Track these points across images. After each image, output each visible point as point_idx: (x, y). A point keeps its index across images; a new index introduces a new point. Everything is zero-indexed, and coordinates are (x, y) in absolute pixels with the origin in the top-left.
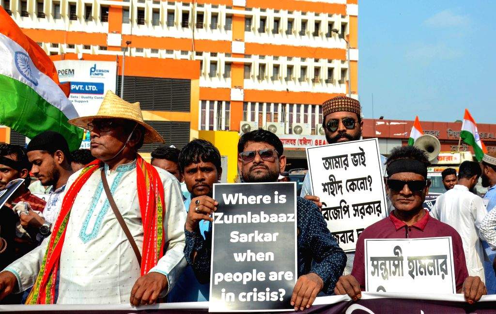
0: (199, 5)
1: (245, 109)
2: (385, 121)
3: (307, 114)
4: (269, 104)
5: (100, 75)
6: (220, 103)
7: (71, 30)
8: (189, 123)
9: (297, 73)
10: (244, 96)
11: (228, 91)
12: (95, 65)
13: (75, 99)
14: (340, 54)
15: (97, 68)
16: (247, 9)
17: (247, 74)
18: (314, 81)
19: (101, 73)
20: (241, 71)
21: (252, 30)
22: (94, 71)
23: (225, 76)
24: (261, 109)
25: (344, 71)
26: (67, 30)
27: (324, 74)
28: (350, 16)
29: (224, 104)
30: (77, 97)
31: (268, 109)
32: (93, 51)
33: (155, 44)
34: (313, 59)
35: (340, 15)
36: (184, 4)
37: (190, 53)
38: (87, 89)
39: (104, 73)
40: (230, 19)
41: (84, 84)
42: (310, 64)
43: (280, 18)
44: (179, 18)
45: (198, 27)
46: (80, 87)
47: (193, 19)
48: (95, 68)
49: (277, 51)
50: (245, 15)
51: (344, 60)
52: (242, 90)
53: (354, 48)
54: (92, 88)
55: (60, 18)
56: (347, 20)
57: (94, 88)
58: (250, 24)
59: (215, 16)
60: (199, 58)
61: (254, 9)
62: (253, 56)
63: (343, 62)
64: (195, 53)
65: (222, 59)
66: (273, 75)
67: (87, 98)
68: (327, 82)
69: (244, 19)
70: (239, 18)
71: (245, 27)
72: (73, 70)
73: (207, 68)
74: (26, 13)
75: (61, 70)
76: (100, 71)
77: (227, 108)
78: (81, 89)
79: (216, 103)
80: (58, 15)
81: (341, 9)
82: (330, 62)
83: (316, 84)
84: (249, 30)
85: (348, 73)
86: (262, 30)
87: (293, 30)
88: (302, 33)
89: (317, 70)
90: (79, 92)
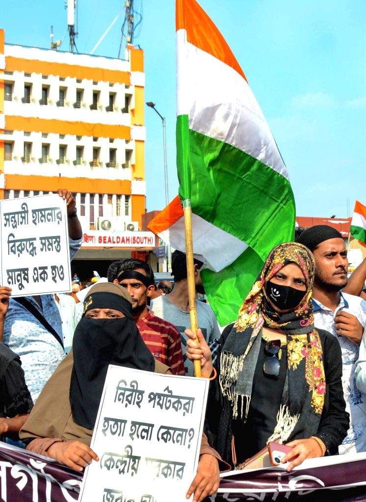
1: (6, 198)
3: (84, 205)
9: (71, 154)
10: (6, 182)
14: (124, 132)
16: (7, 72)
17: (8, 154)
18: (92, 164)
21: (13, 99)
25: (128, 153)
27: (104, 157)
28: (136, 86)
34: (91, 138)
35: (124, 84)
42: (88, 143)
43: (49, 86)
50: (5, 81)
51: (128, 139)
52: (3, 176)
53: (140, 125)
56: (131, 91)
58: (11, 92)
61: (16, 73)
62: (16, 132)
63: (127, 141)
66: (42, 157)
68: (108, 165)
69: (3, 85)
71: (5, 95)
81: (124, 78)
82: (111, 141)
83: (94, 168)
84: (10, 99)
85: (133, 156)
86: (27, 99)
87: (65, 101)
88: (77, 106)
89: (96, 151)
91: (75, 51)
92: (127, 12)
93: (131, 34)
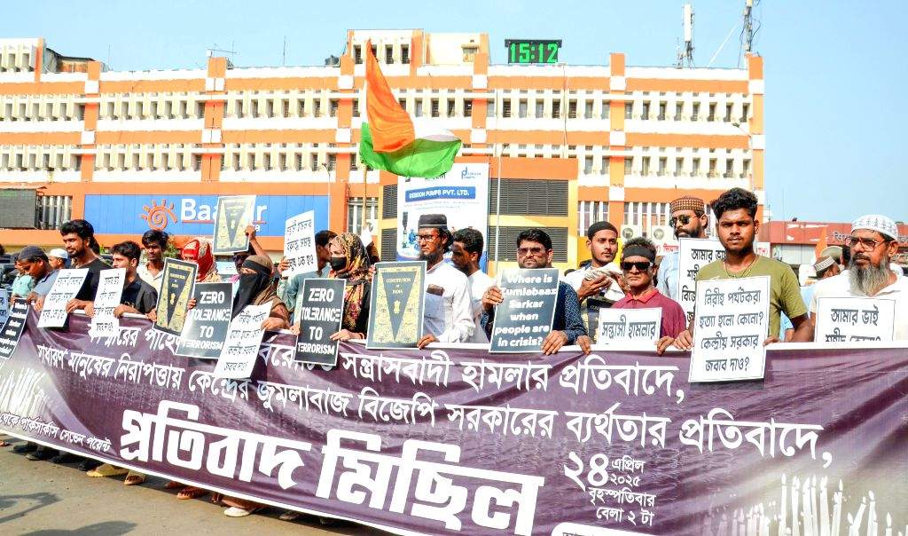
0: (572, 92)
1: (626, 210)
2: (800, 224)
4: (654, 204)
5: (472, 179)
6: (597, 203)
8: (567, 228)
9: (688, 166)
10: (625, 195)
11: (606, 189)
12: (467, 168)
14: (743, 142)
15: (468, 171)
16: (627, 93)
17: (628, 169)
18: (709, 175)
19: (473, 176)
20: (621, 165)
21: (633, 117)
22: (466, 174)
23: (603, 172)
24: (645, 210)
25: (746, 163)
27: (721, 167)
28: (754, 94)
29: (601, 204)
30: (449, 203)
31: (654, 210)
33: (523, 138)
34: (708, 150)
35: (742, 94)
36: (555, 92)
37: (562, 147)
38: (458, 194)
39: (475, 176)
40: (606, 106)
41: (456, 189)
42: (704, 155)
43: (666, 102)
44: (548, 108)
45: (570, 117)
46: (451, 192)
47: (564, 108)
48: (466, 171)
49: (663, 141)
50: (625, 100)
51: (746, 149)
52: (623, 189)
53: (760, 134)
54: (463, 192)
56: (749, 99)
57: (466, 193)
58: (631, 110)
59: (590, 104)
60: (572, 152)
61: (635, 93)
62: (635, 148)
63: (745, 151)
64: (567, 146)
65: (598, 153)
66: (660, 170)
67: (458, 203)
68: (725, 176)
69: (624, 105)
70: (618, 104)
71: (626, 114)
73: (582, 164)
76: (472, 174)
77: (605, 210)
78: (452, 194)
79: (592, 204)
81: (742, 87)
82: (729, 151)
83: (711, 179)
84: (630, 118)
85: (751, 165)
86: (645, 117)
87: (683, 114)
88: (694, 119)
89: (713, 162)
90: (450, 197)
91: (692, 65)
92: (745, 21)
93: (750, 41)
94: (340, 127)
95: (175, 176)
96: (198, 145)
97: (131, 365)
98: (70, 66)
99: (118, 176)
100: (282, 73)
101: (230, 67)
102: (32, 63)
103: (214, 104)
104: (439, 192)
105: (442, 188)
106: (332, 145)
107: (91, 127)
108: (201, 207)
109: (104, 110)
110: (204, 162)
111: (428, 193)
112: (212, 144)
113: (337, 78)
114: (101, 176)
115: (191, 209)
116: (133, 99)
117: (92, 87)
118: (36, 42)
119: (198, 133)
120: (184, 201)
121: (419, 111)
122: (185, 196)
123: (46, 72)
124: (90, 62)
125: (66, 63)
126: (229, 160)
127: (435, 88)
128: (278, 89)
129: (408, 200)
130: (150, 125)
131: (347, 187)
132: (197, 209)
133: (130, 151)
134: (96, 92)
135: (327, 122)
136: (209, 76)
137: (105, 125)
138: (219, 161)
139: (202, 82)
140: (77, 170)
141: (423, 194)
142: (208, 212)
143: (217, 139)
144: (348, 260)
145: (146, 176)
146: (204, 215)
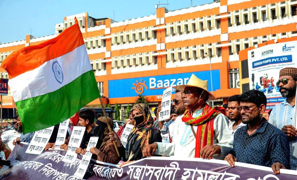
5: (289, 51)
7: (273, 26)
12: (285, 45)
13: (275, 67)
15: (286, 47)
19: (289, 49)
22: (285, 48)
26: (271, 26)
30: (276, 66)
32: (288, 35)
38: (281, 60)
39: (291, 49)
41: (279, 57)
46: (277, 60)
48: (285, 47)
54: (284, 59)
55: (266, 20)
57: (286, 59)
67: (282, 65)
72: (272, 50)
74: (248, 22)
75: (265, 51)
76: (289, 48)
78: (278, 61)
80: (265, 19)
90: (277, 62)
94: (222, 33)
95: (146, 68)
96: (155, 52)
97: (50, 169)
98: (99, 23)
99: (122, 71)
100: (191, 10)
101: (167, 11)
102: (83, 24)
103: (161, 31)
104: (270, 60)
105: (271, 58)
106: (219, 43)
107: (109, 50)
108: (158, 81)
109: (113, 41)
110: (159, 60)
111: (264, 62)
112: (161, 51)
113: (219, 8)
114: (115, 71)
115: (154, 83)
116: (125, 34)
117: (108, 31)
118: (84, 15)
119: (155, 46)
120: (151, 79)
121: (265, 17)
122: (151, 77)
123: (89, 27)
124: (106, 20)
125: (97, 22)
126: (169, 57)
127: (273, 3)
128: (190, 19)
129: (254, 67)
130: (133, 45)
131: (228, 64)
132: (156, 82)
133: (125, 59)
134: (109, 33)
135: (216, 32)
136: (157, 18)
137: (115, 48)
138: (165, 58)
139: (155, 21)
140: (105, 70)
141: (261, 63)
142: (162, 83)
143: (163, 48)
144: (144, 116)
145: (133, 69)
146: (160, 85)
